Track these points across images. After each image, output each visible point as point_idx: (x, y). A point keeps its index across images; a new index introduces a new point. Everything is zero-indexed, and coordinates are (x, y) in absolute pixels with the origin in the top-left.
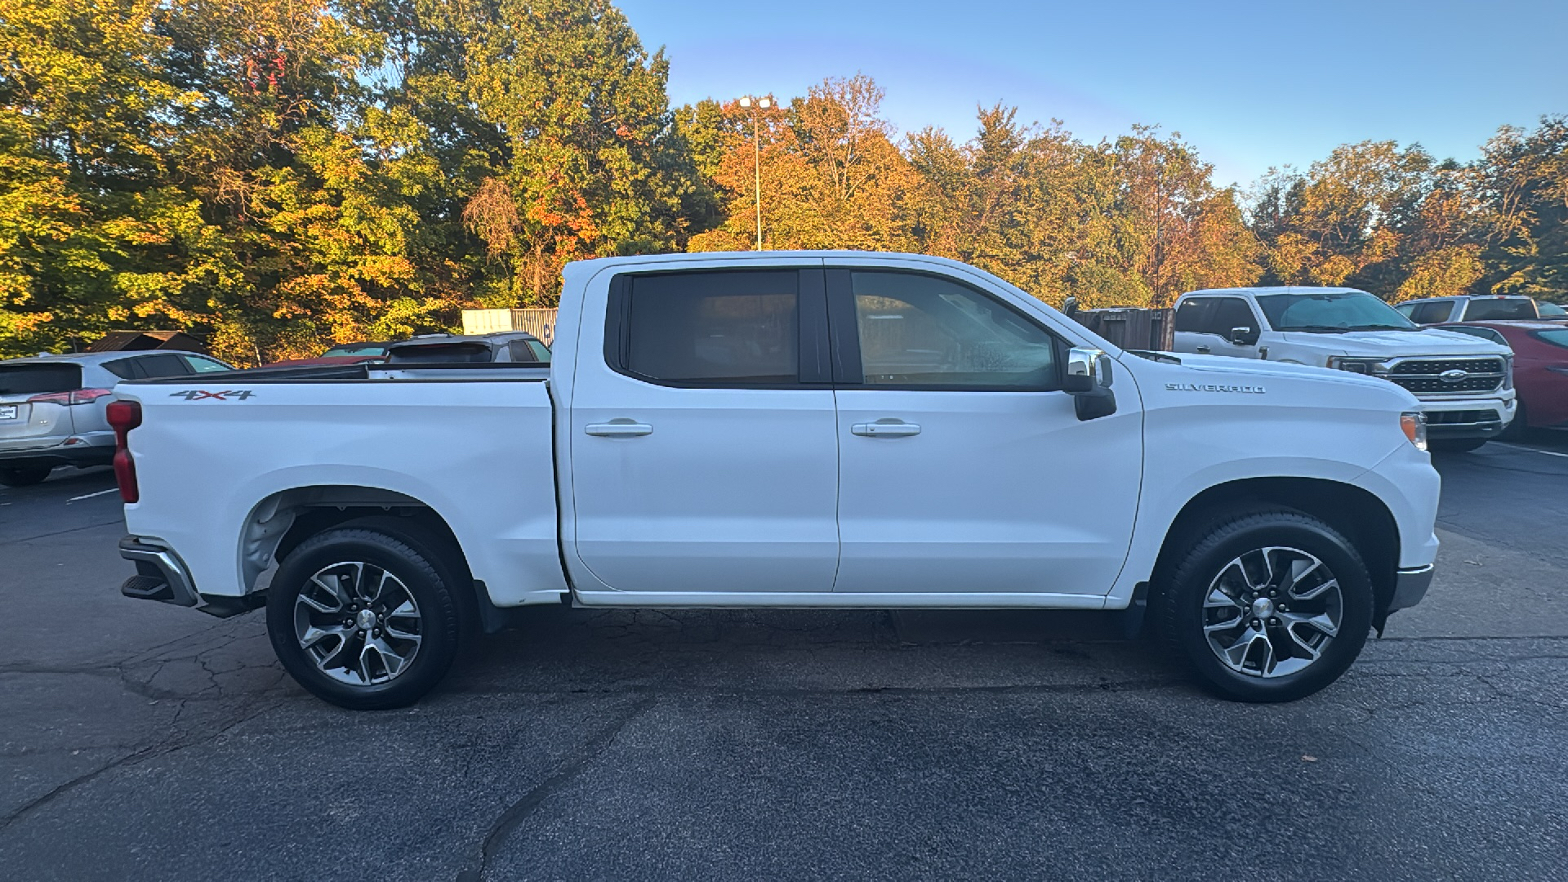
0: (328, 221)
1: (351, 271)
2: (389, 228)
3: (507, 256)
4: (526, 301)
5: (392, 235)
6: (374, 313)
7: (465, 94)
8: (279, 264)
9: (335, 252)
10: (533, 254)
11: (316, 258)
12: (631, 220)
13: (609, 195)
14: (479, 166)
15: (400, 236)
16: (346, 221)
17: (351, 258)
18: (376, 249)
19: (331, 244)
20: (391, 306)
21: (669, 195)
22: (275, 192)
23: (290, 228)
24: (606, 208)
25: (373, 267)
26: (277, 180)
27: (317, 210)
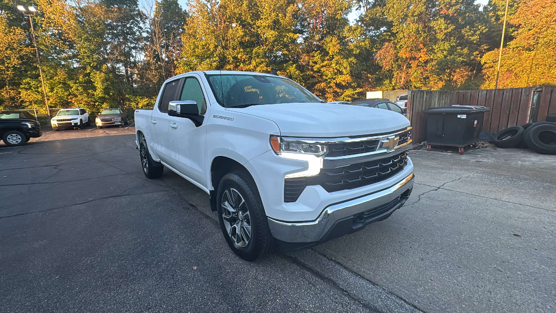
0: (329, 66)
1: (334, 81)
2: (345, 65)
3: (390, 71)
4: (396, 87)
5: (346, 68)
6: (340, 94)
7: (383, 13)
8: (315, 80)
9: (330, 75)
10: (401, 70)
11: (324, 77)
12: (445, 50)
13: (435, 41)
14: (384, 39)
15: (348, 68)
16: (333, 65)
17: (334, 77)
18: (341, 73)
19: (328, 73)
20: (345, 91)
21: (472, 35)
22: (315, 59)
23: (318, 69)
24: (434, 47)
25: (340, 79)
26: (315, 55)
27: (325, 63)
